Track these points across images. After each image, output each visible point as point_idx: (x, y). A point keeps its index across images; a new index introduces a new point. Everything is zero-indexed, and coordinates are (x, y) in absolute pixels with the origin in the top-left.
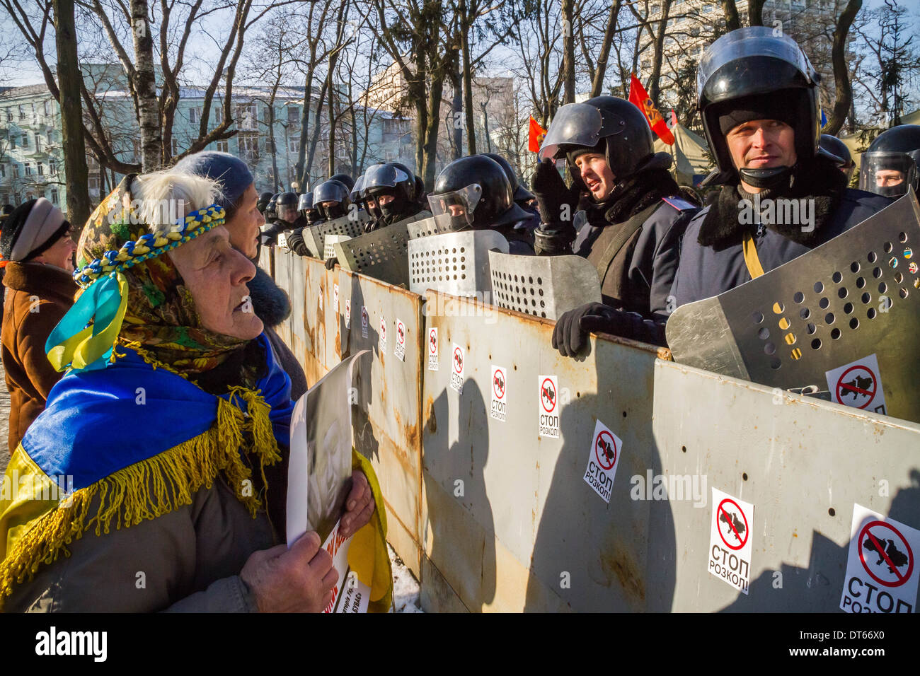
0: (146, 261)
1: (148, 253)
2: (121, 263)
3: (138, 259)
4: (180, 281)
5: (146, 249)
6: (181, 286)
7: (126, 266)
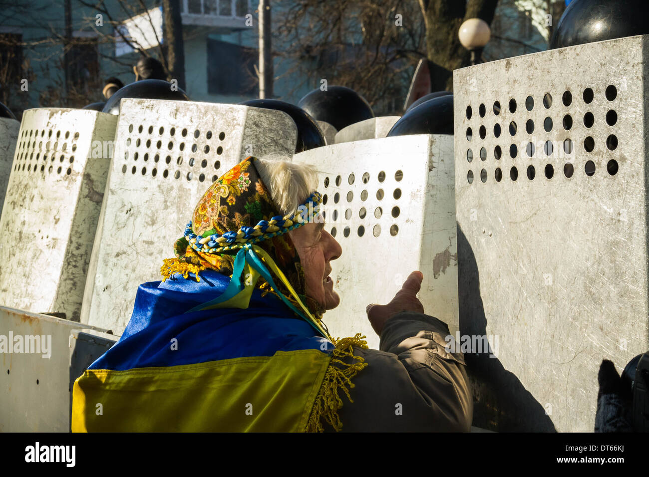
0: (274, 238)
1: (277, 232)
2: (254, 237)
3: (268, 235)
4: (298, 259)
5: (276, 228)
6: (298, 263)
7: (258, 240)
